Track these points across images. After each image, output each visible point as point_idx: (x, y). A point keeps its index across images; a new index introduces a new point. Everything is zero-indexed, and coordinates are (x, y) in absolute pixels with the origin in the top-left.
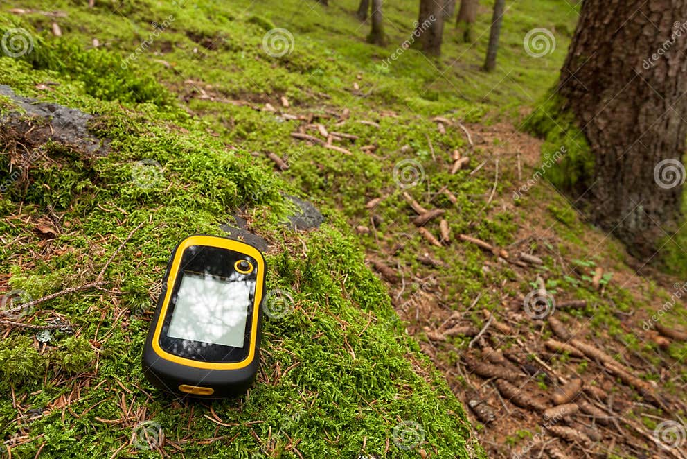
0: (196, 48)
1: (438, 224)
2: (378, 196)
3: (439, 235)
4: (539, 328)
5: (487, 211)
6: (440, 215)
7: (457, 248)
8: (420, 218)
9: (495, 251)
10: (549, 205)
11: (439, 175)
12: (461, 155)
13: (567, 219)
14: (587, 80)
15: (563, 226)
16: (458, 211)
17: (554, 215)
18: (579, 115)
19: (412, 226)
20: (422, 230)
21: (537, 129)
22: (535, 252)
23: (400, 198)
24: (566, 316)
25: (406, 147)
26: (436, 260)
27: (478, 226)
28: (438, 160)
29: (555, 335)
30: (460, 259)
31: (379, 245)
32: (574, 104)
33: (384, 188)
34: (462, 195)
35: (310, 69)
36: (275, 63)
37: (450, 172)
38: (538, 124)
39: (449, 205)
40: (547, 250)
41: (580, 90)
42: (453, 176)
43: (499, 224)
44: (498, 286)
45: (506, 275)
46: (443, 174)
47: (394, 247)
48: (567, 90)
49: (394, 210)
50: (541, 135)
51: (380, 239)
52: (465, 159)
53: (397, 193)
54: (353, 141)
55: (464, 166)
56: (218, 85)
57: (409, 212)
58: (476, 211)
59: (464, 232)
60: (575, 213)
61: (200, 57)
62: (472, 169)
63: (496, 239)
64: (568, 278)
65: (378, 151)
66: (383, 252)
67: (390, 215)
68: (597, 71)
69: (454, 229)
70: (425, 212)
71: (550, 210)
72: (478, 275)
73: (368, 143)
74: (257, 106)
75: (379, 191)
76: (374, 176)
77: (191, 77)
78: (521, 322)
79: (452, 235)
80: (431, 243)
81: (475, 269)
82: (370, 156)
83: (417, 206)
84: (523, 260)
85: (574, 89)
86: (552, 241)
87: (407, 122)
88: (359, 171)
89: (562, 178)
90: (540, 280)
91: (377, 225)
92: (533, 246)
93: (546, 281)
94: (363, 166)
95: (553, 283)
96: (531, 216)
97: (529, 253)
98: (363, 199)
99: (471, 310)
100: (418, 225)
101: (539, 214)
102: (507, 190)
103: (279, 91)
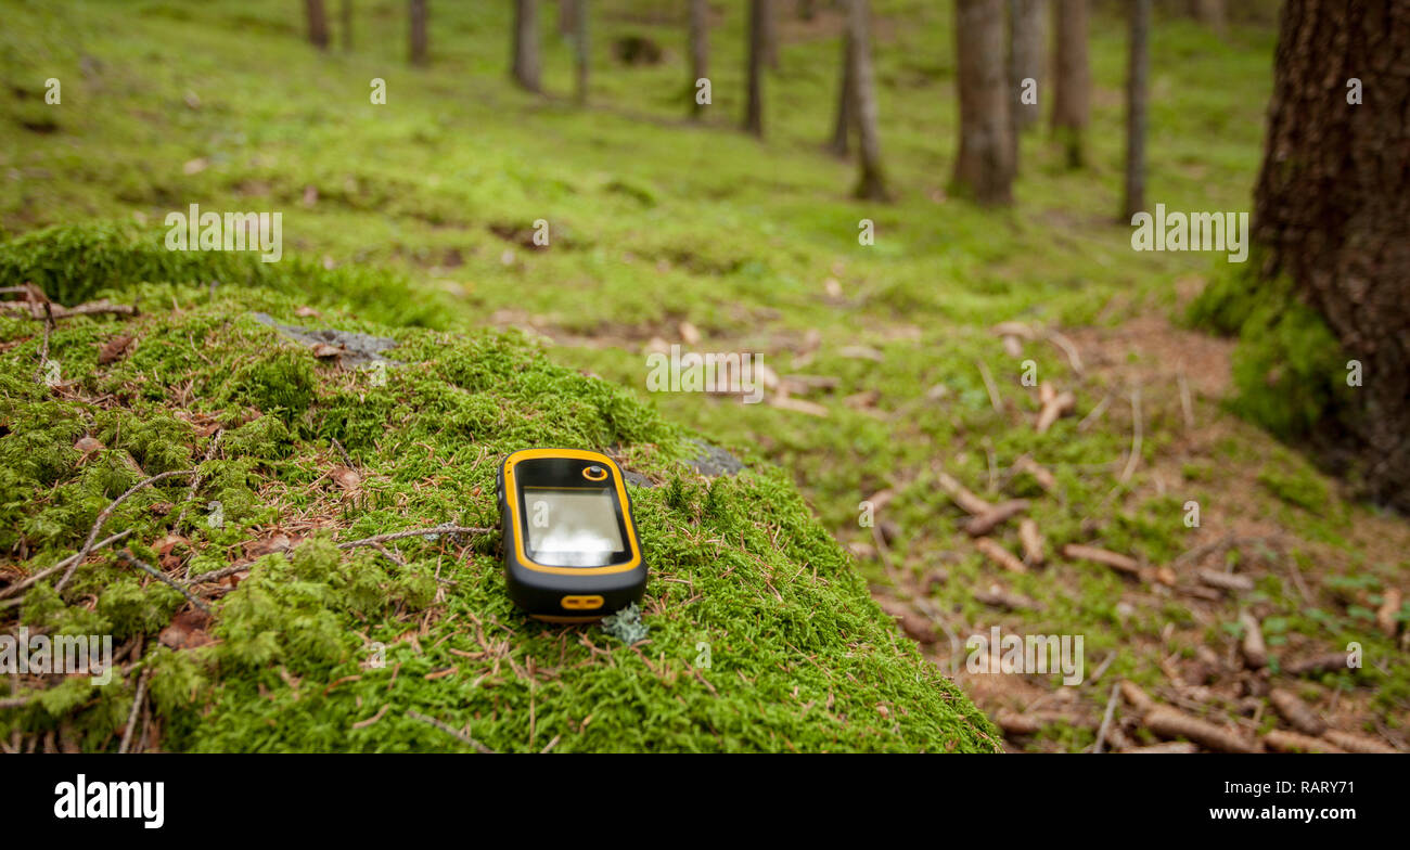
0: (508, 253)
1: (1016, 529)
2: (886, 487)
3: (1019, 551)
4: (1250, 713)
5: (1125, 497)
6: (1019, 513)
7: (1060, 575)
8: (976, 524)
9: (1146, 573)
10: (1261, 472)
11: (1011, 435)
12: (1057, 393)
13: (1308, 498)
14: (1309, 203)
15: (1298, 514)
16: (1058, 503)
17: (1275, 491)
18: (1302, 278)
19: (962, 539)
20: (984, 544)
21: (1217, 320)
22: (1237, 570)
23: (933, 487)
24: (1312, 688)
25: (940, 390)
26: (1015, 597)
27: (1104, 527)
28: (1008, 407)
29: (1287, 723)
30: (1069, 593)
31: (894, 578)
32: (1289, 257)
33: (898, 473)
34: (1064, 469)
35: (735, 267)
36: (664, 262)
37: (1034, 427)
38: (1219, 310)
39: (1036, 492)
40: (1265, 564)
41: (1297, 227)
42: (1041, 433)
43: (1150, 521)
44: (1154, 638)
45: (1170, 616)
46: (1020, 433)
47: (925, 579)
48: (1269, 233)
49: (922, 511)
50: (1228, 332)
51: (898, 568)
52: (1065, 400)
53: (925, 477)
54: (828, 390)
55: (1064, 414)
56: (557, 317)
57: (952, 512)
58: (1098, 498)
59: (1075, 541)
60: (1327, 485)
61: (517, 269)
62: (1083, 416)
63: (1146, 550)
64: (1316, 613)
65: (883, 403)
66: (905, 591)
67: (914, 522)
68: (1327, 184)
69: (1052, 539)
70: (986, 509)
71: (1264, 483)
72: (1108, 621)
73: (859, 390)
74: (633, 345)
75: (887, 477)
76: (874, 451)
77: (505, 307)
78: (1207, 702)
79: (1049, 551)
80: (1003, 567)
81: (1102, 607)
82: (864, 413)
83: (968, 500)
84: (1209, 585)
85: (1282, 226)
86: (1274, 544)
87: (940, 342)
88: (843, 443)
89: (1286, 413)
90: (1247, 621)
91: (888, 540)
92: (1232, 558)
93: (1261, 622)
94: (853, 433)
95: (1278, 624)
96: (1223, 499)
97: (1222, 570)
98: (855, 495)
99: (1094, 684)
100: (975, 536)
101: (1241, 494)
102: (1163, 453)
103: (676, 315)
